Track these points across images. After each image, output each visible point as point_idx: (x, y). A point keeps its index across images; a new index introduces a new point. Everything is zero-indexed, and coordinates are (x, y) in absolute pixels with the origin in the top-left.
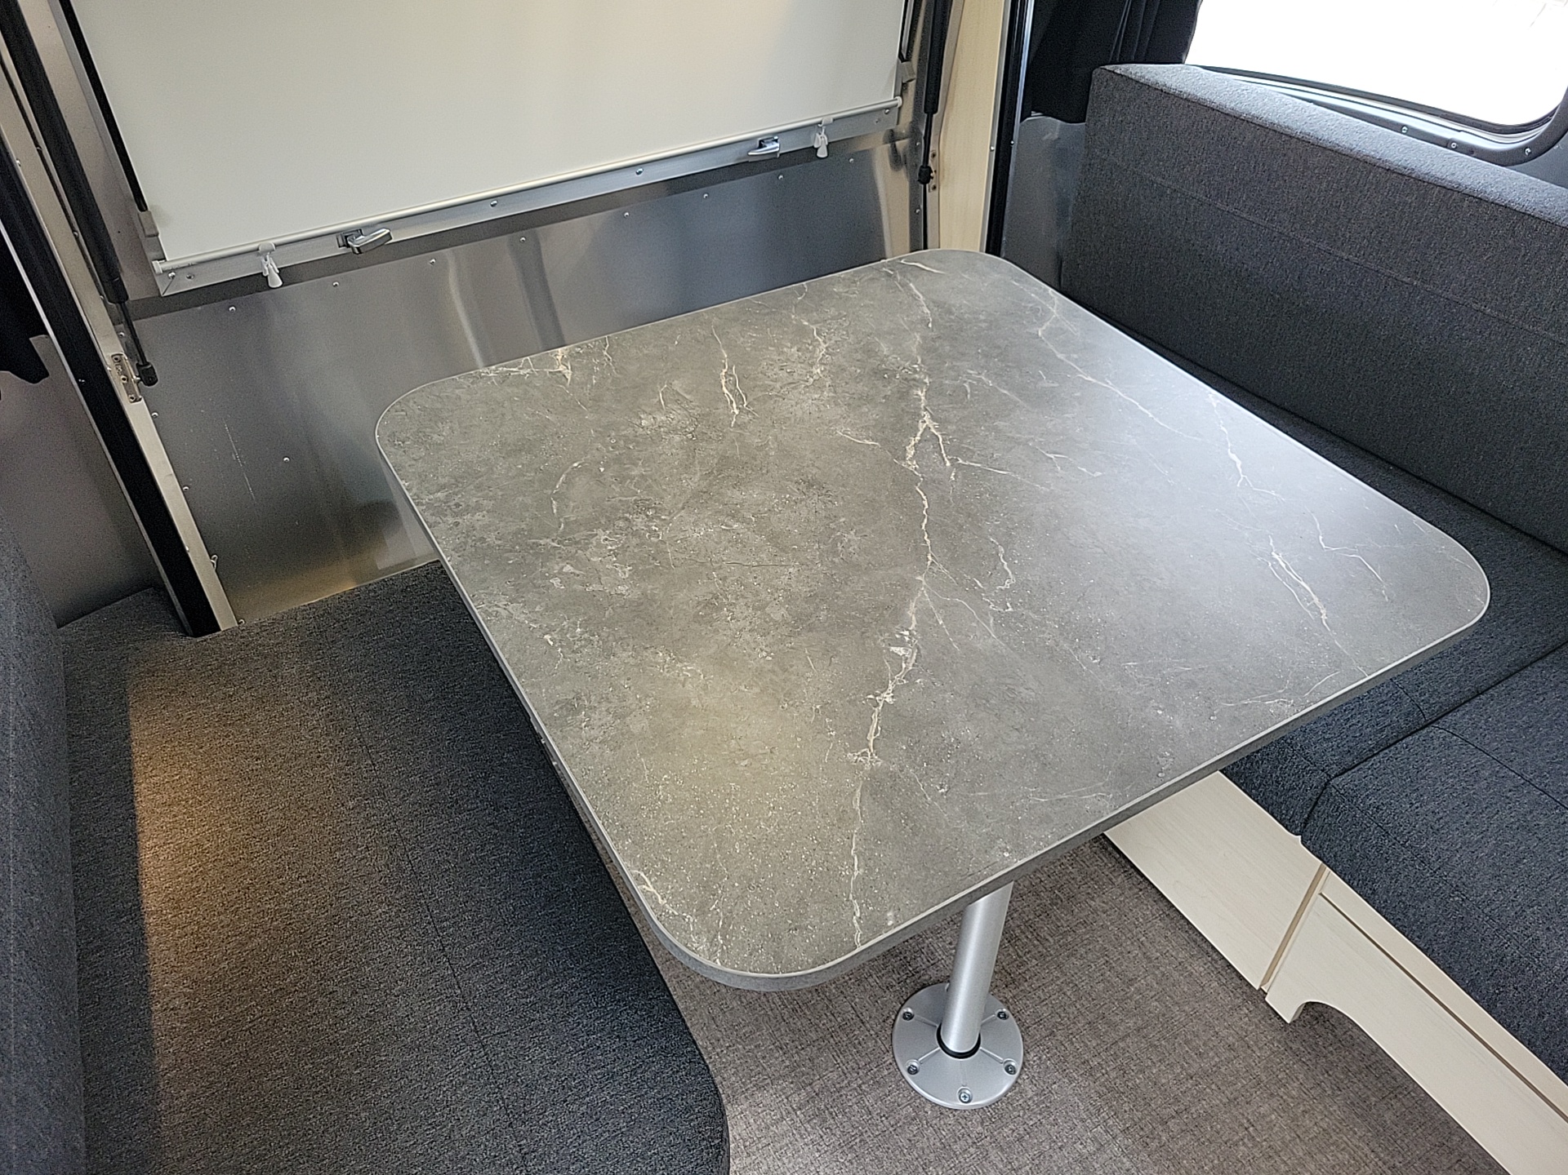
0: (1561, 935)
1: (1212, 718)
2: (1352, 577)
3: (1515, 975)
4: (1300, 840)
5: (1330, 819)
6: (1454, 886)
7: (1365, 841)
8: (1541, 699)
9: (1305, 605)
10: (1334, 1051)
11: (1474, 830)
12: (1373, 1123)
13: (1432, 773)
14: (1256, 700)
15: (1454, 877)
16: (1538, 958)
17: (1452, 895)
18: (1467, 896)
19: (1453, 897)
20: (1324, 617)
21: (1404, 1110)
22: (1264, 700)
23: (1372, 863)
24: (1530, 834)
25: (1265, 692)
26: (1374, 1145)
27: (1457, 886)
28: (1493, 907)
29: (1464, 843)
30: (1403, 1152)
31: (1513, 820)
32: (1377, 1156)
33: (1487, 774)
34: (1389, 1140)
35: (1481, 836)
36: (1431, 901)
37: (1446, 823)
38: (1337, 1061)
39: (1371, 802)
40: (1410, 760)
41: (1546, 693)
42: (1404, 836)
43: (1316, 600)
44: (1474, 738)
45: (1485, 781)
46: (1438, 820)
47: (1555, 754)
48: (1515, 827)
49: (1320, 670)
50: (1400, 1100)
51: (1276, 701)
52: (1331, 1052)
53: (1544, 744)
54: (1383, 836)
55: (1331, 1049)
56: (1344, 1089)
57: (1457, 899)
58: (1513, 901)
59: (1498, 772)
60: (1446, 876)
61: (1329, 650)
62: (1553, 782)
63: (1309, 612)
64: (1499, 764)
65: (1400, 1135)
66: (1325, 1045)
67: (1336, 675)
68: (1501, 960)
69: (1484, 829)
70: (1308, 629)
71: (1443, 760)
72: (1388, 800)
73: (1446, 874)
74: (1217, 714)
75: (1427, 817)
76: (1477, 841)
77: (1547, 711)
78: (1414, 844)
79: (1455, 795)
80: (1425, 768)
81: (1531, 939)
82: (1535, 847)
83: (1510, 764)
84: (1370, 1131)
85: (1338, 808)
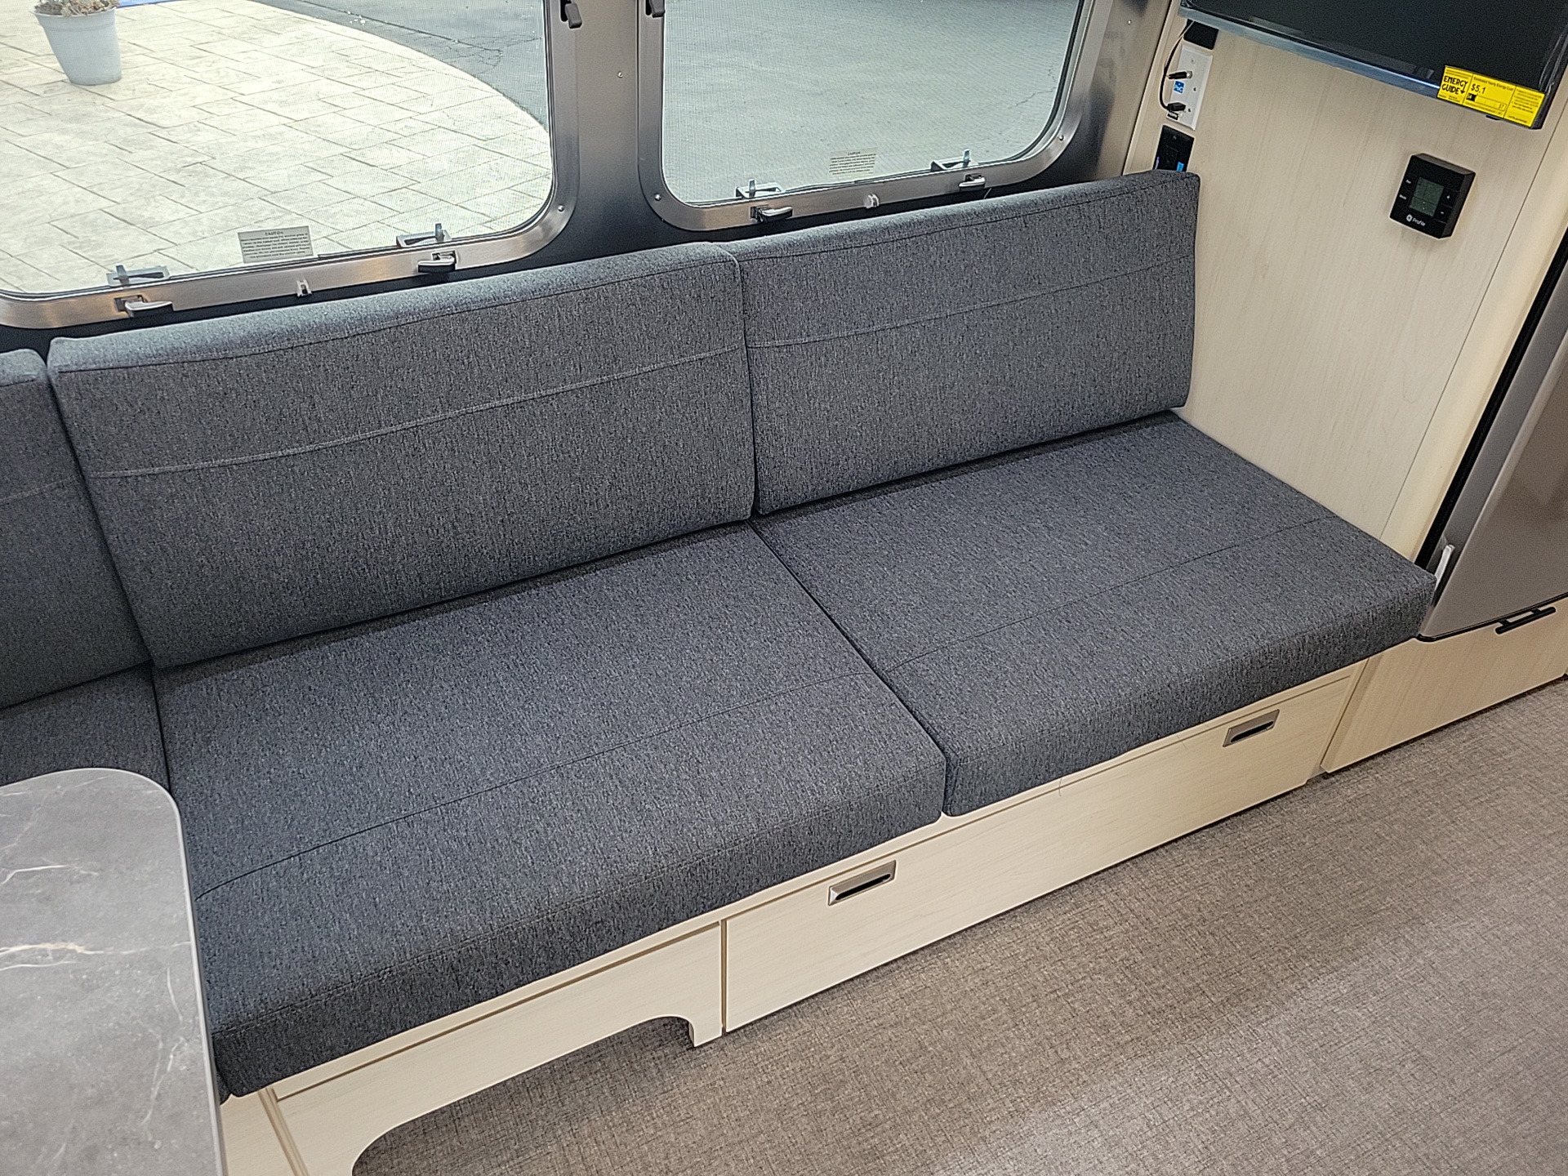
0: (456, 909)
1: (156, 1147)
2: (41, 894)
3: (470, 964)
4: (234, 1097)
5: (241, 1055)
6: (374, 971)
7: (286, 1031)
8: (217, 796)
9: (49, 962)
10: (399, 1159)
11: (329, 925)
12: (476, 1151)
13: (250, 931)
14: (157, 1080)
15: (366, 967)
16: (467, 939)
17: (381, 979)
18: (388, 965)
19: (383, 979)
20: (80, 950)
21: (472, 1117)
22: (163, 1071)
23: (309, 1035)
24: (354, 881)
25: (152, 1063)
26: (494, 1162)
27: (375, 970)
28: (408, 950)
29: (338, 941)
30: (508, 1137)
31: (333, 888)
32: (504, 1163)
33: (275, 883)
34: (493, 1145)
35: (337, 923)
36: (374, 1000)
37: (310, 945)
38: (409, 1161)
39: (252, 1005)
40: (223, 942)
41: (213, 790)
42: (303, 992)
43: (49, 946)
44: (229, 873)
45: (282, 889)
46: (303, 951)
47: (282, 818)
48: (340, 890)
49: (153, 988)
50: (463, 1117)
51: (172, 1056)
52: (399, 1164)
53: (266, 820)
54: (293, 1010)
55: (395, 1161)
56: (437, 1167)
57: (385, 977)
58: (410, 930)
59: (277, 873)
60: (361, 975)
61: (131, 966)
62: (310, 835)
63: (62, 962)
64: (270, 868)
65: (493, 1132)
66: (391, 1166)
67: (171, 974)
68: (453, 969)
69: (331, 917)
70: (87, 974)
71: (239, 912)
72: (259, 987)
73: (359, 973)
74: (154, 1138)
75: (296, 960)
76: (341, 929)
77: (233, 799)
78: (317, 986)
79: (284, 923)
80: (241, 934)
81: (449, 935)
82: (368, 885)
83: (274, 858)
84: (482, 1159)
85: (238, 1041)
